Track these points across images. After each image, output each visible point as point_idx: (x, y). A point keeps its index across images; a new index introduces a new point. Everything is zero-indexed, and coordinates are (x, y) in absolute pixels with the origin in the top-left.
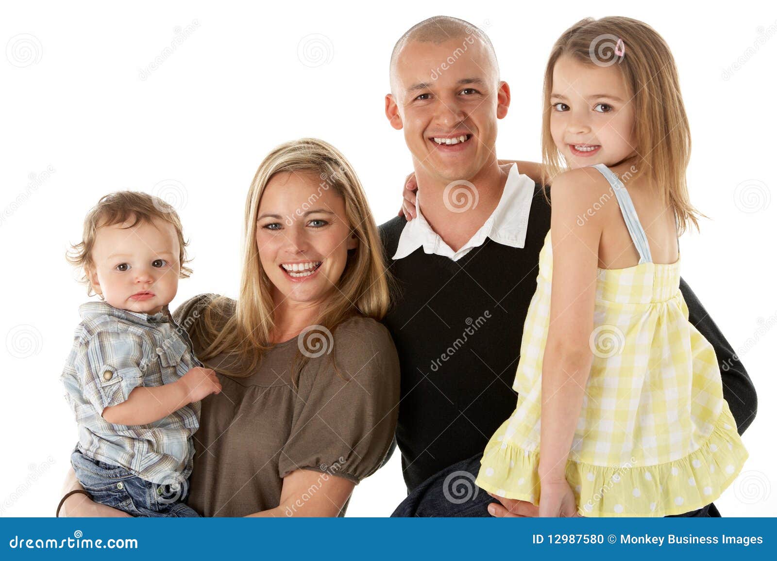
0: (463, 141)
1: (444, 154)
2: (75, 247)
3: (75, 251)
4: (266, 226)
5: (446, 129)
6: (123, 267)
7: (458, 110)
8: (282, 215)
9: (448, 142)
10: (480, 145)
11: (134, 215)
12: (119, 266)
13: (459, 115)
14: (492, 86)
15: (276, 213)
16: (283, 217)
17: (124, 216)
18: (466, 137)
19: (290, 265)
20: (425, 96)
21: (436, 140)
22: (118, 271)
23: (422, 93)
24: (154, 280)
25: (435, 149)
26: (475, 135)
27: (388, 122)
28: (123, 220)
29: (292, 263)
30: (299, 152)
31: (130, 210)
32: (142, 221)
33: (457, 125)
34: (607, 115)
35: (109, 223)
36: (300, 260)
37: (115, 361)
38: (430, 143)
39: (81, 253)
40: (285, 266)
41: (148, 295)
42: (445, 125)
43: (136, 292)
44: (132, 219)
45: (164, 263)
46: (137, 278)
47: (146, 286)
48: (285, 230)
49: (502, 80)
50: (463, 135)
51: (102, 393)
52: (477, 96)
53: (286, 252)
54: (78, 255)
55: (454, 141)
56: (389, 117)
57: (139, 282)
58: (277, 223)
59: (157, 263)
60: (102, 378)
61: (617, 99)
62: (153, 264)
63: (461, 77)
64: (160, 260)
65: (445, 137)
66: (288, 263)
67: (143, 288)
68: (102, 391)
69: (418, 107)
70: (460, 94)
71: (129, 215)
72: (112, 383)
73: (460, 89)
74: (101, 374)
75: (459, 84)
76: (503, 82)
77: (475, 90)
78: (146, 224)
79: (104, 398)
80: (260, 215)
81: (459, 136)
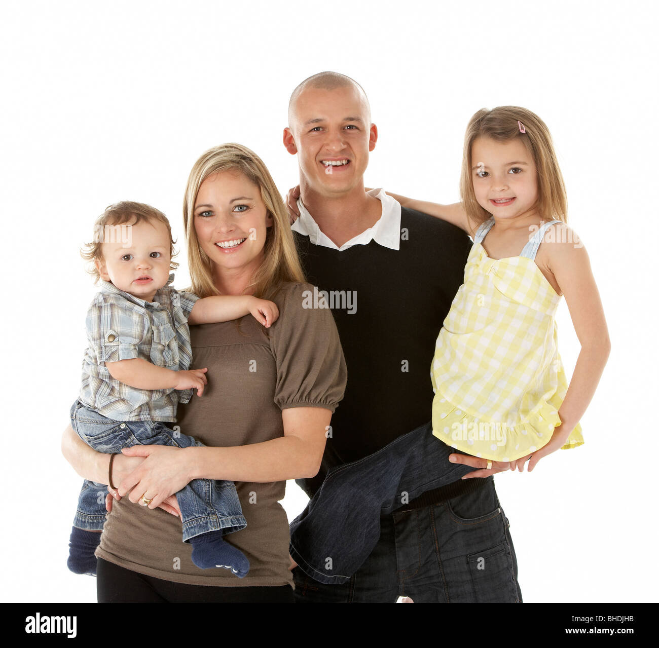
0: (344, 164)
2: (89, 245)
3: (88, 249)
4: (201, 214)
5: (333, 153)
6: (127, 257)
7: (342, 140)
8: (212, 205)
9: (334, 163)
10: (357, 168)
11: (136, 217)
12: (124, 257)
13: (344, 144)
14: (367, 125)
15: (208, 203)
16: (214, 206)
17: (127, 217)
18: (347, 161)
19: (223, 243)
20: (317, 129)
21: (324, 162)
22: (123, 261)
23: (315, 127)
24: (152, 268)
26: (353, 161)
28: (126, 220)
29: (224, 241)
30: (222, 156)
31: (132, 213)
32: (141, 221)
33: (342, 152)
34: (518, 176)
35: (115, 224)
36: (230, 238)
37: (119, 329)
38: (320, 165)
39: (93, 250)
40: (219, 244)
41: (148, 280)
42: (333, 150)
43: (137, 277)
44: (134, 219)
45: (158, 255)
46: (138, 266)
47: (146, 272)
48: (216, 216)
49: (372, 123)
50: (346, 159)
51: (104, 351)
52: (357, 131)
53: (219, 233)
54: (91, 252)
55: (338, 163)
56: (286, 145)
57: (139, 269)
58: (209, 211)
59: (153, 255)
60: (106, 339)
61: (525, 163)
62: (151, 256)
63: (346, 115)
64: (156, 253)
66: (221, 242)
67: (144, 274)
68: (104, 348)
69: (312, 136)
70: (344, 129)
71: (131, 217)
72: (113, 345)
73: (345, 125)
74: (106, 336)
75: (344, 121)
76: (373, 124)
77: (355, 127)
78: (145, 222)
79: (104, 354)
80: (196, 205)
81: (342, 160)
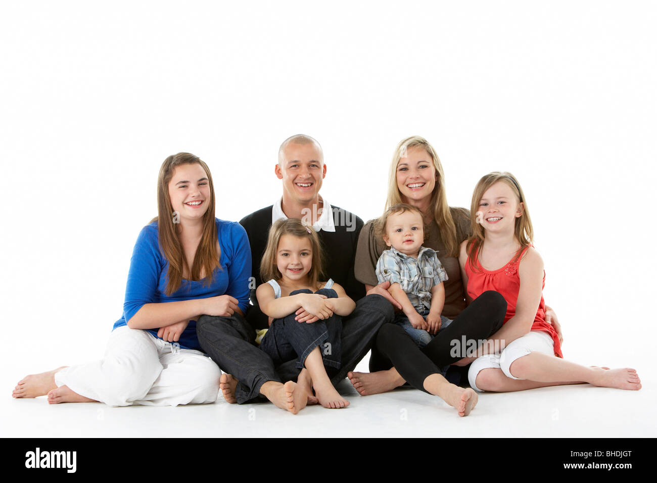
0: (309, 186)
1: (301, 190)
5: (303, 179)
7: (309, 172)
9: (303, 185)
10: (316, 188)
13: (309, 174)
21: (298, 184)
23: (294, 165)
25: (298, 187)
26: (314, 184)
27: (276, 176)
33: (308, 179)
38: (296, 185)
41: (411, 242)
45: (416, 229)
49: (324, 164)
50: (310, 183)
52: (317, 168)
55: (306, 185)
56: (276, 174)
57: (406, 235)
62: (412, 229)
65: (303, 183)
69: (292, 170)
70: (310, 166)
73: (310, 164)
75: (310, 162)
77: (316, 165)
81: (308, 184)
